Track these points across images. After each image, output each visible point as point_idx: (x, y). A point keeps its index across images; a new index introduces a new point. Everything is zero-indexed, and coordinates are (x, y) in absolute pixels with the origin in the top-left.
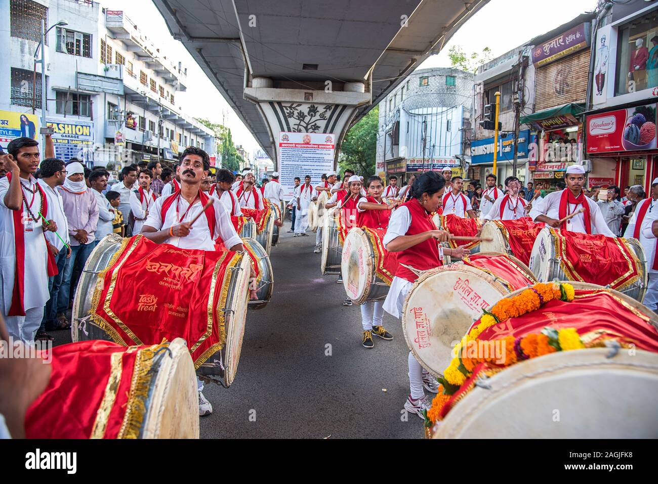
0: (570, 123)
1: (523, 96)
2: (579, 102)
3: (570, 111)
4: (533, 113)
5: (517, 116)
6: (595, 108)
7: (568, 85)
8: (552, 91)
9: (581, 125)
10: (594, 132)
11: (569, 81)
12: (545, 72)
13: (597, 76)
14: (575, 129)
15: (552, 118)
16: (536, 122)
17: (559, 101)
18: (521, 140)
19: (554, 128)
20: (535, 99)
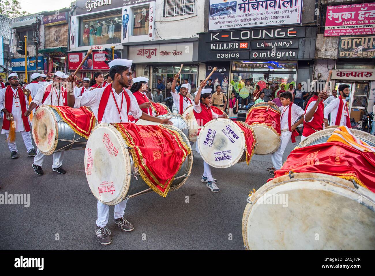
0: (61, 55)
1: (39, 39)
2: (65, 47)
3: (61, 50)
4: (44, 49)
5: (37, 49)
6: (71, 51)
7: (60, 38)
8: (53, 39)
9: (66, 57)
10: (71, 61)
11: (60, 36)
12: (49, 30)
13: (72, 37)
14: (64, 58)
15: (54, 52)
16: (46, 53)
17: (56, 45)
18: (39, 61)
19: (54, 57)
20: (45, 42)
